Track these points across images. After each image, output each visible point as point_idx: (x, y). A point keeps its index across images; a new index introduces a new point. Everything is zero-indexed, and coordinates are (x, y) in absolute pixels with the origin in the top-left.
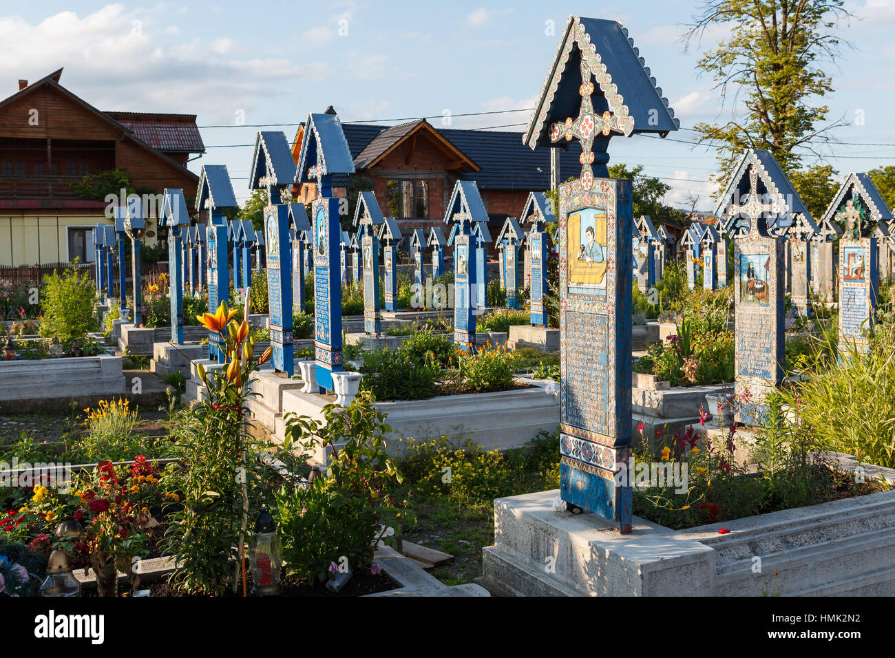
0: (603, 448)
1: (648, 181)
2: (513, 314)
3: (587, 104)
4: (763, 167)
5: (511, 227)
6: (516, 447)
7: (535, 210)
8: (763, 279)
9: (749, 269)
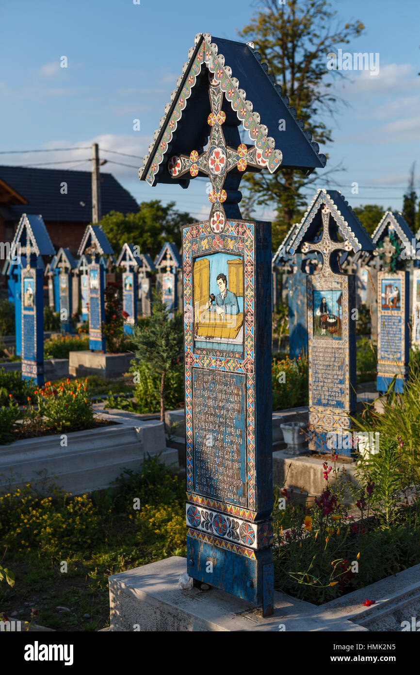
0: (240, 522)
1: (180, 215)
2: (68, 339)
3: (217, 135)
4: (336, 207)
5: (64, 257)
6: (101, 488)
7: (93, 242)
8: (335, 314)
9: (322, 303)
